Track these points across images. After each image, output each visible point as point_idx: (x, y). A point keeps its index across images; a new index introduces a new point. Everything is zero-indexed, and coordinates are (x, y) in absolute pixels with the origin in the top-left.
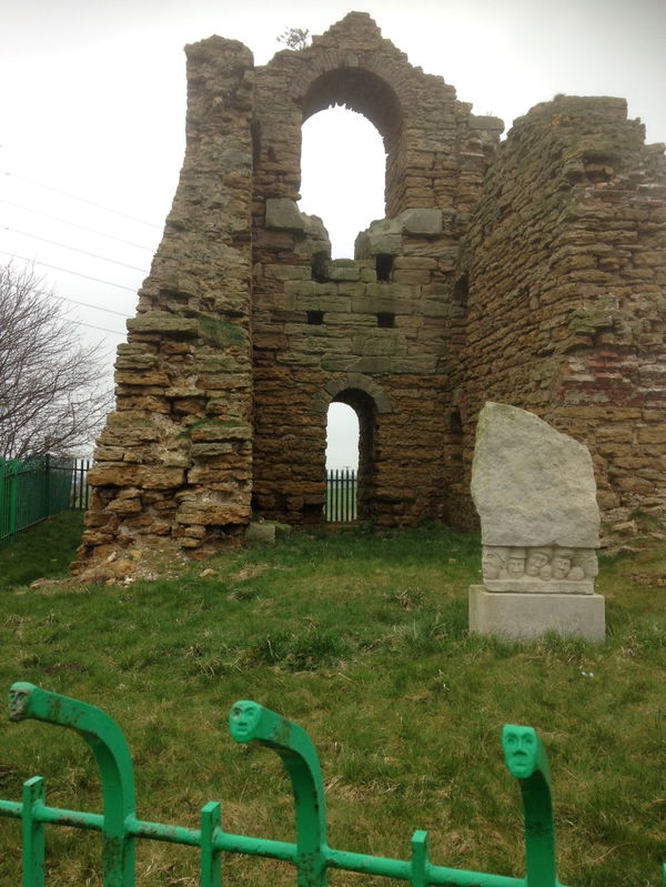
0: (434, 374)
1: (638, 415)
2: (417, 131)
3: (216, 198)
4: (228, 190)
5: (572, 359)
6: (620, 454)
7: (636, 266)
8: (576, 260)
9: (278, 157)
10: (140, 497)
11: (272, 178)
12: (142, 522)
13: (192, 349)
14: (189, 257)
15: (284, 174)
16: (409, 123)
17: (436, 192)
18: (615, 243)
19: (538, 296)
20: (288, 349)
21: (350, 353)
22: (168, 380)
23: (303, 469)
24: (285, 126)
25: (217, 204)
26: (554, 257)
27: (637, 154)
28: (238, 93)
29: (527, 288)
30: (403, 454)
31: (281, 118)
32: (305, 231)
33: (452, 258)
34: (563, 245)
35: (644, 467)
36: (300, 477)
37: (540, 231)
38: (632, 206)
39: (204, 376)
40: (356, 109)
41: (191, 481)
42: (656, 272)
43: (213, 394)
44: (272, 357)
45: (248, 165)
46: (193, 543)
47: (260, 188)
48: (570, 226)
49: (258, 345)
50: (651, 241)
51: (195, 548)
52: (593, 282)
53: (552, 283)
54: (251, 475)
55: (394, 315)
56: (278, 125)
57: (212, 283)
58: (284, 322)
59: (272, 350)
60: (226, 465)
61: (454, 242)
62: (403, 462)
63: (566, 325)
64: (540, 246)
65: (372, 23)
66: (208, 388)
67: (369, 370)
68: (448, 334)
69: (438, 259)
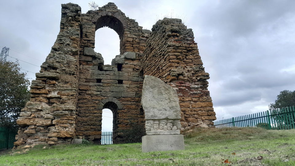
0: (135, 97)
1: (191, 99)
2: (128, 32)
3: (68, 42)
4: (71, 41)
5: (172, 83)
6: (187, 111)
7: (187, 59)
8: (171, 57)
9: (88, 36)
10: (35, 128)
11: (86, 42)
12: (36, 137)
13: (57, 83)
14: (58, 58)
15: (90, 41)
16: (126, 30)
17: (134, 48)
18: (181, 53)
19: (162, 68)
20: (90, 90)
21: (110, 91)
22: (48, 92)
23: (94, 127)
24: (90, 29)
25: (68, 44)
26: (165, 57)
27: (185, 31)
28: (76, 17)
29: (159, 67)
30: (126, 122)
31: (89, 26)
32: (96, 56)
33: (139, 65)
34: (168, 53)
35: (194, 114)
36: (93, 130)
37: (161, 51)
38: (185, 43)
39: (60, 91)
40: (111, 28)
41: (53, 123)
42: (192, 61)
43: (63, 97)
44: (85, 92)
45: (78, 35)
46: (52, 143)
47: (83, 44)
48: (169, 48)
49: (81, 89)
50: (190, 53)
51: (53, 145)
52: (176, 63)
53: (165, 64)
54: (75, 122)
55: (123, 80)
56: (88, 28)
57: (65, 65)
58: (89, 82)
59: (85, 90)
60: (66, 118)
61: (139, 61)
62: (126, 124)
63: (169, 74)
64: (161, 55)
65: (115, 5)
66: (61, 95)
67: (116, 96)
68: (139, 86)
69: (135, 65)
